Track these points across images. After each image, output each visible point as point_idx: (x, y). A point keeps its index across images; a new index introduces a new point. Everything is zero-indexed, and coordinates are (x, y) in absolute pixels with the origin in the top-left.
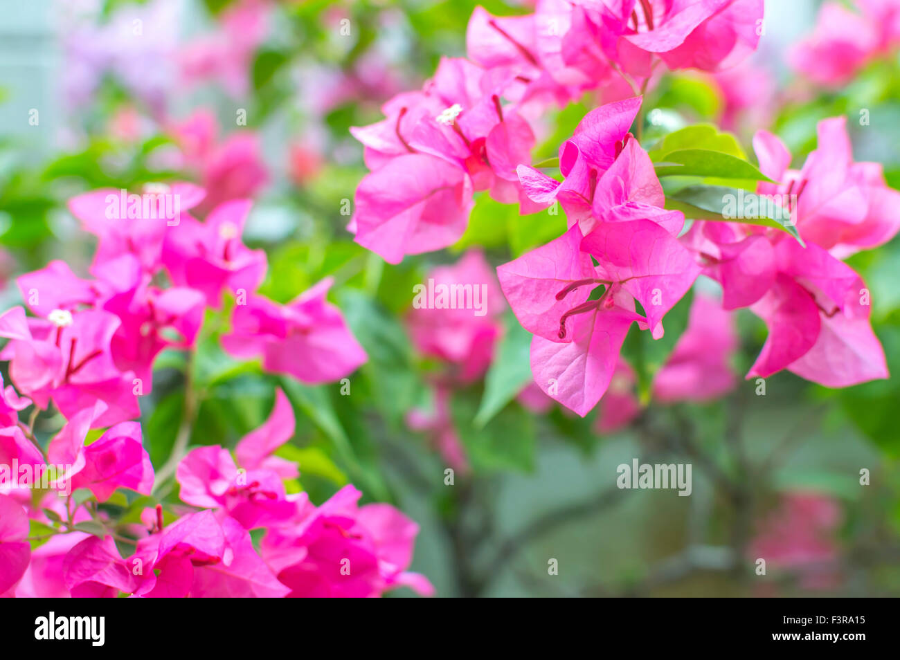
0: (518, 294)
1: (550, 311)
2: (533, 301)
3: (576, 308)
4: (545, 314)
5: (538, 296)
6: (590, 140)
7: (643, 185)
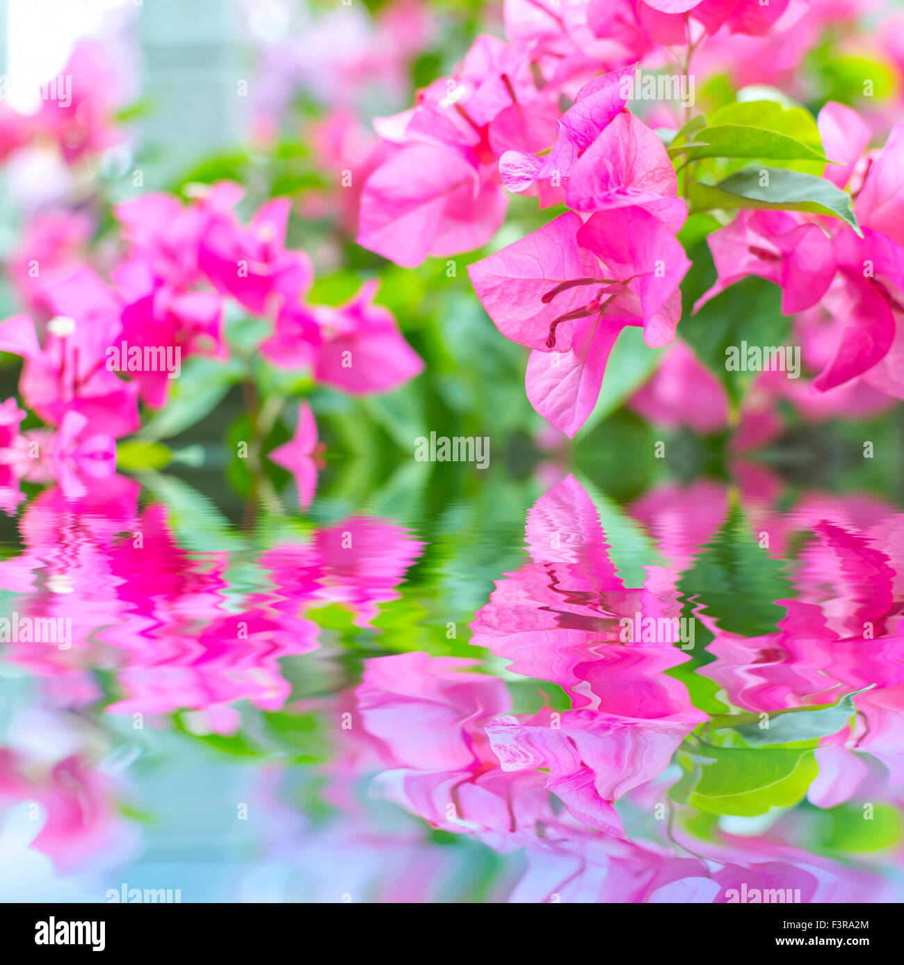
0: (495, 297)
1: (538, 315)
2: (514, 304)
3: (573, 312)
4: (532, 319)
5: (520, 298)
6: (581, 118)
7: (652, 168)
